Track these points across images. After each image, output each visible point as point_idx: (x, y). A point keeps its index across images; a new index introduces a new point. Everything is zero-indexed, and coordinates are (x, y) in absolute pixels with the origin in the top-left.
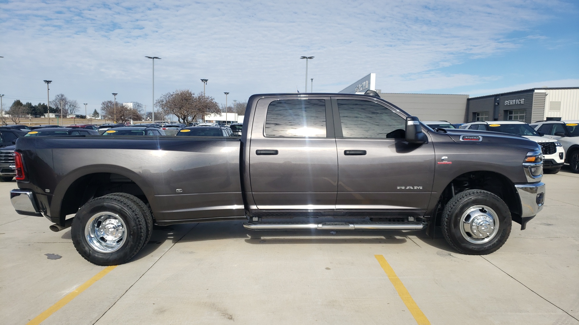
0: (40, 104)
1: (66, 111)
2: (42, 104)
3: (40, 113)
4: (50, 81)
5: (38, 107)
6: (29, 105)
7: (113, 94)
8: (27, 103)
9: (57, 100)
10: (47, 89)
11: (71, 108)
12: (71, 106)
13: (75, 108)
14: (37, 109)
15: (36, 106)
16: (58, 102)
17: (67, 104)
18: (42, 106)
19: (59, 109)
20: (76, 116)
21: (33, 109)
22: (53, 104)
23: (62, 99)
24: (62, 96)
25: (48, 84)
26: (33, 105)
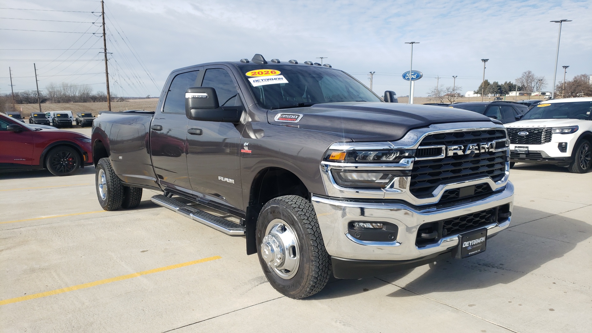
0: (506, 83)
1: (532, 88)
2: (508, 82)
3: (506, 91)
4: (487, 60)
5: (504, 86)
6: (496, 84)
7: (563, 67)
8: (494, 83)
9: (523, 77)
10: (484, 68)
11: (538, 85)
12: (538, 83)
13: (542, 84)
14: (503, 87)
15: (502, 84)
16: (524, 80)
17: (534, 81)
18: (508, 84)
19: (525, 87)
20: (541, 93)
21: (499, 88)
22: (519, 81)
23: (529, 76)
24: (529, 72)
25: (485, 62)
26: (500, 84)
